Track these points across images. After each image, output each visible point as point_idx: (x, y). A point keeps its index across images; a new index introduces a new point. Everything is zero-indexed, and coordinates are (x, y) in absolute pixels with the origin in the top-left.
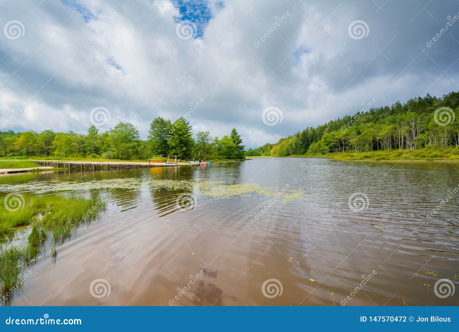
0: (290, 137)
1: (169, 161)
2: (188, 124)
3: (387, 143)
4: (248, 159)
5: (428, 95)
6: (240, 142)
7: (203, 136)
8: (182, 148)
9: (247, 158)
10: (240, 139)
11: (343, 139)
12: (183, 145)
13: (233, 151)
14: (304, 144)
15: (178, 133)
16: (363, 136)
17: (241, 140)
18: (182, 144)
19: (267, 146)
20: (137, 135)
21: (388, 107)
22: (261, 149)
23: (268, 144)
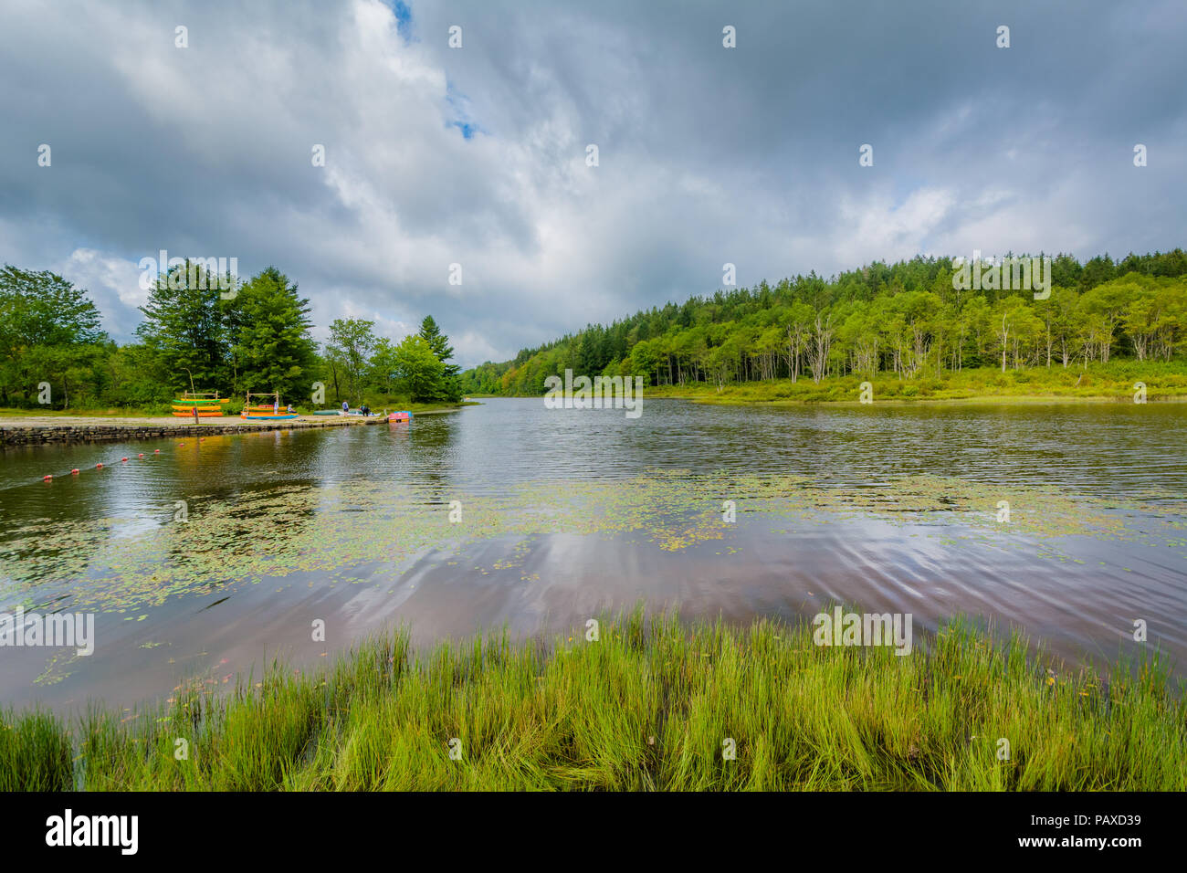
0: (547, 346)
1: (250, 411)
2: (294, 290)
3: (767, 367)
4: (472, 404)
5: (813, 272)
6: (447, 355)
7: (352, 333)
8: (288, 369)
9: (467, 399)
10: (448, 347)
11: (679, 354)
12: (289, 359)
13: (433, 379)
14: (587, 364)
15: (270, 320)
16: (727, 350)
17: (452, 349)
18: (286, 356)
19: (487, 369)
20: (89, 316)
21: (747, 291)
22: (471, 375)
23: (490, 362)
